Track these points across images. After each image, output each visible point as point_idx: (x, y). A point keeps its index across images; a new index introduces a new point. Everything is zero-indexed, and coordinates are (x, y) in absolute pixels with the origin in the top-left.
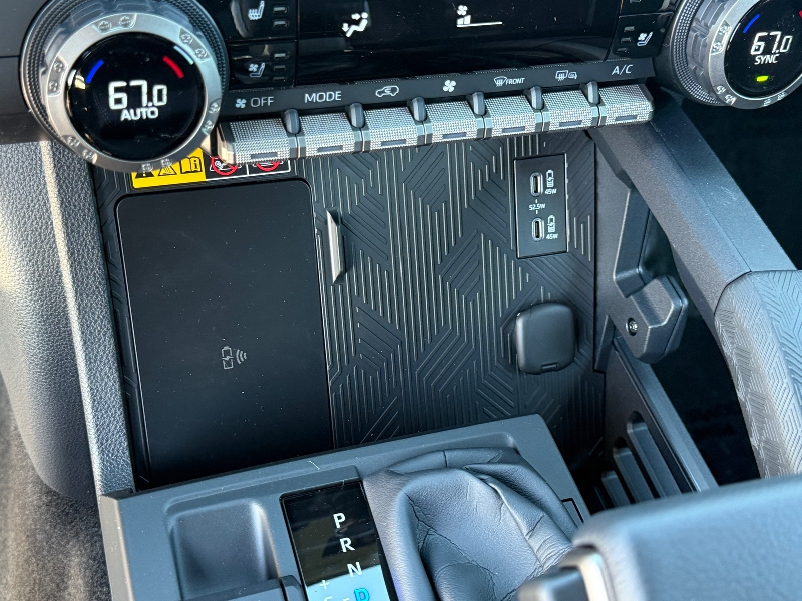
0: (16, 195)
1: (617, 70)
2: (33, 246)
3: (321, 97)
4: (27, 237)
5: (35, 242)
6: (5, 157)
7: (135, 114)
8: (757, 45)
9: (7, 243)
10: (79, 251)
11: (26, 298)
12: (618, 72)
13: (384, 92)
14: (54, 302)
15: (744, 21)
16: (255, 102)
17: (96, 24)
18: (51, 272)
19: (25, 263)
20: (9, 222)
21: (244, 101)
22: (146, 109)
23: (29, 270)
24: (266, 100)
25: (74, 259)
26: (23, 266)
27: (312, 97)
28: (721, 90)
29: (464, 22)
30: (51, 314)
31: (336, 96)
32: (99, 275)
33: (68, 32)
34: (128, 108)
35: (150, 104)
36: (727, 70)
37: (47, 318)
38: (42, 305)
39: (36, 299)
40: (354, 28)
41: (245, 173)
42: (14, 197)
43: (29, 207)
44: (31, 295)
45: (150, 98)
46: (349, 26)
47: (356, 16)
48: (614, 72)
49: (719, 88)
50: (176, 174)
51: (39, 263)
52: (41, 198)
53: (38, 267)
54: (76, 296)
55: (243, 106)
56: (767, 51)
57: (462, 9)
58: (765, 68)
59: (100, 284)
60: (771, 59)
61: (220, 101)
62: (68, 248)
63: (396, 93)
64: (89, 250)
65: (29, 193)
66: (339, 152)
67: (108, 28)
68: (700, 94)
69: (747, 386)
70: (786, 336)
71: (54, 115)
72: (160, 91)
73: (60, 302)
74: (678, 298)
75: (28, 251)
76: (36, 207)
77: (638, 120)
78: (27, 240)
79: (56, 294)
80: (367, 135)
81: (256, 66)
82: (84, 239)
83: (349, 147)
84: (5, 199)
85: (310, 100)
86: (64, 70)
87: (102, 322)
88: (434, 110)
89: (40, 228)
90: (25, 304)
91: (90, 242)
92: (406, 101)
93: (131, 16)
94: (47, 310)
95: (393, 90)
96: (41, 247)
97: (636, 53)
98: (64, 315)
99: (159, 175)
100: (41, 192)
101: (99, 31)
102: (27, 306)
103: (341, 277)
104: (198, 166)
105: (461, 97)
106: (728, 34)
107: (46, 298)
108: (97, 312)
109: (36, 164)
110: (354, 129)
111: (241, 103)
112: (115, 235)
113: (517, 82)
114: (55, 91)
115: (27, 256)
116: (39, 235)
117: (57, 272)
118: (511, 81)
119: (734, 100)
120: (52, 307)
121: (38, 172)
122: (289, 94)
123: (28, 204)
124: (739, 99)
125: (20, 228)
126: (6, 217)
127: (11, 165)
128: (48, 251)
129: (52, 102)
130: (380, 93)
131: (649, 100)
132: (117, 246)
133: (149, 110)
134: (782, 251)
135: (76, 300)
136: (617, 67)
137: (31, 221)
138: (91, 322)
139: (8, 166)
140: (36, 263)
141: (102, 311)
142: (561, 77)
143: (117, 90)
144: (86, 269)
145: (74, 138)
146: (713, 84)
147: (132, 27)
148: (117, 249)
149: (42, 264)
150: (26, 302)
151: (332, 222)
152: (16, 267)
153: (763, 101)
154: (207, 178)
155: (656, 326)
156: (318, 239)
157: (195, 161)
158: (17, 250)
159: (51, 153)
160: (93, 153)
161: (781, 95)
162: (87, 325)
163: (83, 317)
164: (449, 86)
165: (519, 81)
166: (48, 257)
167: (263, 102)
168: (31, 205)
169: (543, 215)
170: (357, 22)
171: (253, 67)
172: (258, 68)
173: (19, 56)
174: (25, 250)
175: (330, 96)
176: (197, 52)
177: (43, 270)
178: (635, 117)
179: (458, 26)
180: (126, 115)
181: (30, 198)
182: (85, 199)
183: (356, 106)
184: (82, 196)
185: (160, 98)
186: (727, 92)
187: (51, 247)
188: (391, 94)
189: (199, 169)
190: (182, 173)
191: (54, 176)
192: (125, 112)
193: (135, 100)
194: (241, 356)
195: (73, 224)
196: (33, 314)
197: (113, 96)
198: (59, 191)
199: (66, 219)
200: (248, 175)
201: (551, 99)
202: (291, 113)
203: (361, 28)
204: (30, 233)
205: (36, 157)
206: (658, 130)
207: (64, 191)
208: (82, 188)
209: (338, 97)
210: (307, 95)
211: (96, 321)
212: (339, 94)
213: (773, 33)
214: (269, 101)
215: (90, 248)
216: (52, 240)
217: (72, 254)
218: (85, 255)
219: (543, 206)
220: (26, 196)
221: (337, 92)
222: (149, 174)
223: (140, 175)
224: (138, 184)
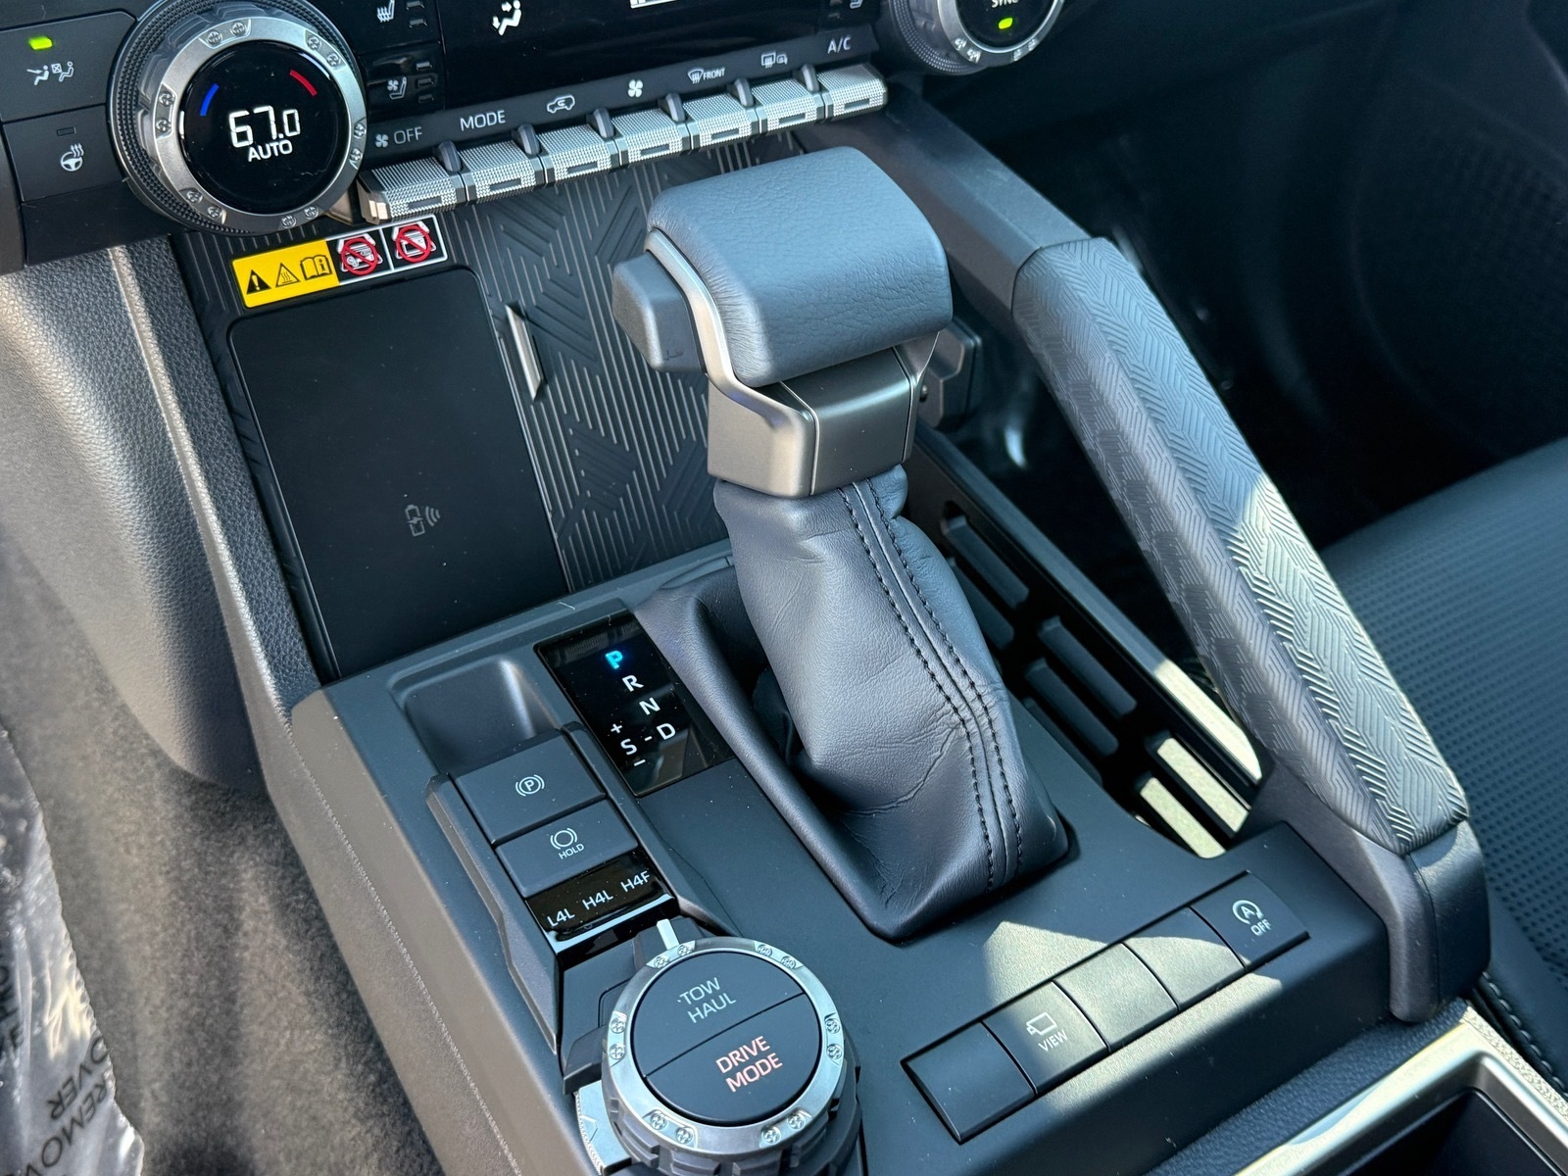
0: (93, 342)
1: (832, 47)
2: (126, 409)
3: (480, 121)
4: (117, 398)
5: (129, 402)
6: (70, 294)
7: (265, 152)
9: (91, 411)
10: (192, 399)
11: (128, 486)
12: (834, 49)
13: (556, 105)
14: (167, 484)
16: (400, 137)
17: (203, 37)
18: (157, 442)
19: (119, 435)
20: (89, 381)
21: (385, 137)
22: (277, 143)
23: (127, 444)
24: (413, 132)
25: (188, 411)
26: (118, 440)
27: (470, 122)
28: (960, 44)
30: (165, 503)
31: (499, 117)
32: (226, 428)
33: (171, 55)
34: (254, 145)
35: (281, 136)
36: (962, 16)
37: (161, 509)
38: (151, 492)
39: (141, 484)
40: (507, 22)
41: (388, 268)
42: (91, 346)
43: (112, 356)
44: (134, 480)
45: (280, 129)
46: (500, 21)
47: (506, 7)
48: (830, 49)
49: (957, 42)
50: (298, 281)
51: (139, 432)
52: (126, 342)
53: (137, 438)
54: (200, 460)
55: (385, 144)
58: (1005, 11)
59: (229, 439)
61: (365, 122)
62: (179, 397)
63: (571, 106)
64: (206, 396)
65: (110, 337)
66: (517, 188)
67: (219, 41)
68: (940, 63)
69: (1066, 379)
71: (167, 163)
72: (291, 117)
73: (174, 482)
74: (966, 336)
75: (121, 418)
76: (122, 355)
77: (872, 104)
78: (117, 402)
79: (168, 473)
80: (549, 161)
81: (396, 83)
82: (197, 382)
83: (529, 181)
84: (80, 350)
85: (467, 126)
86: (172, 102)
87: (241, 490)
88: (623, 122)
89: (133, 383)
90: (128, 495)
91: (205, 384)
92: (585, 116)
93: (245, 23)
94: (159, 498)
95: (568, 102)
96: (138, 409)
97: (851, 19)
98: (183, 501)
99: (277, 286)
100: (125, 334)
101: (209, 46)
102: (131, 497)
103: (541, 391)
104: (326, 266)
105: (652, 103)
107: (155, 479)
108: (232, 479)
109: (112, 297)
110: (530, 157)
111: (382, 141)
112: (235, 374)
113: (716, 75)
114: (166, 130)
115: (120, 425)
116: (133, 392)
117: (164, 441)
118: (709, 75)
119: (977, 56)
120: (164, 493)
121: (117, 306)
122: (438, 120)
123: (111, 352)
124: (983, 53)
125: (106, 386)
126: (84, 375)
127: (79, 303)
128: (148, 413)
129: (164, 149)
130: (552, 107)
131: (878, 77)
132: (239, 388)
133: (280, 145)
134: (1072, 224)
135: (201, 465)
136: (832, 43)
137: (118, 375)
138: (226, 493)
139: (75, 305)
140: (135, 432)
141: (238, 476)
142: (768, 63)
143: (239, 121)
144: (207, 422)
145: (195, 190)
146: (949, 37)
147: (248, 36)
148: (241, 393)
149: (143, 432)
150: (128, 491)
151: (515, 320)
152: (108, 443)
153: (1012, 53)
154: (340, 281)
155: (948, 377)
156: (501, 345)
157: (321, 261)
158: (106, 419)
159: (134, 273)
160: (220, 210)
161: (1032, 43)
162: (222, 497)
163: (215, 487)
164: (635, 89)
165: (719, 73)
166: (150, 421)
167: (409, 136)
168: (116, 353)
170: (510, 14)
171: (393, 85)
172: (399, 86)
173: (106, 105)
174: (117, 416)
175: (492, 118)
176: (329, 59)
177: (145, 441)
178: (867, 101)
179: (633, 7)
180: (252, 154)
181: (113, 344)
182: (188, 327)
183: (526, 128)
184: (184, 323)
185: (292, 128)
186: (969, 45)
187: (151, 407)
188: (566, 107)
189: (327, 271)
190: (306, 278)
191: (143, 303)
192: (252, 150)
193: (262, 137)
194: (433, 516)
195: (178, 364)
196: (140, 508)
197: (235, 130)
198: (152, 323)
199: (169, 358)
200: (393, 270)
201: (761, 92)
202: (448, 146)
203: (515, 21)
204: (119, 391)
205: (111, 287)
206: (897, 122)
207: (159, 321)
208: (182, 314)
209: (502, 119)
210: (462, 120)
211: (233, 490)
212: (501, 114)
214: (417, 134)
215: (207, 392)
216: (151, 396)
217: (185, 404)
218: (203, 403)
220: (107, 342)
221: (499, 113)
222: (264, 286)
223: (251, 289)
224: (252, 300)
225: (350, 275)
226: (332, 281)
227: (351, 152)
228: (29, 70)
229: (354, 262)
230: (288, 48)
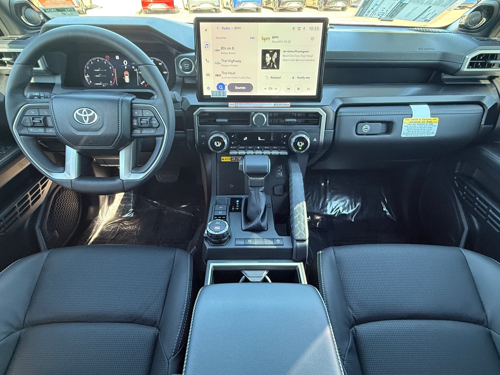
1: (282, 147)
3: (241, 148)
8: (298, 144)
15: (295, 140)
16: (233, 147)
17: (214, 135)
29: (259, 139)
31: (243, 147)
50: (227, 160)
57: (259, 138)
60: (301, 146)
72: (220, 143)
77: (285, 154)
80: (247, 152)
81: (233, 142)
83: (244, 154)
88: (256, 150)
92: (252, 149)
95: (251, 147)
97: (284, 145)
104: (230, 159)
105: (260, 149)
106: (293, 142)
110: (245, 152)
111: (231, 147)
112: (218, 167)
114: (209, 142)
119: (296, 151)
122: (237, 147)
129: (209, 144)
130: (249, 148)
131: (287, 151)
133: (219, 145)
142: (274, 148)
146: (292, 148)
147: (217, 136)
153: (301, 152)
161: (304, 151)
164: (258, 148)
165: (268, 148)
169: (280, 172)
176: (225, 139)
180: (216, 146)
183: (246, 149)
193: (217, 144)
194: (233, 186)
197: (215, 143)
200: (236, 161)
202: (238, 149)
203: (246, 139)
210: (239, 147)
213: (301, 142)
214: (235, 147)
219: (280, 170)
222: (224, 160)
223: (222, 160)
224: (222, 161)
226: (230, 161)
228: (201, 136)
229: (233, 159)
230: (221, 137)
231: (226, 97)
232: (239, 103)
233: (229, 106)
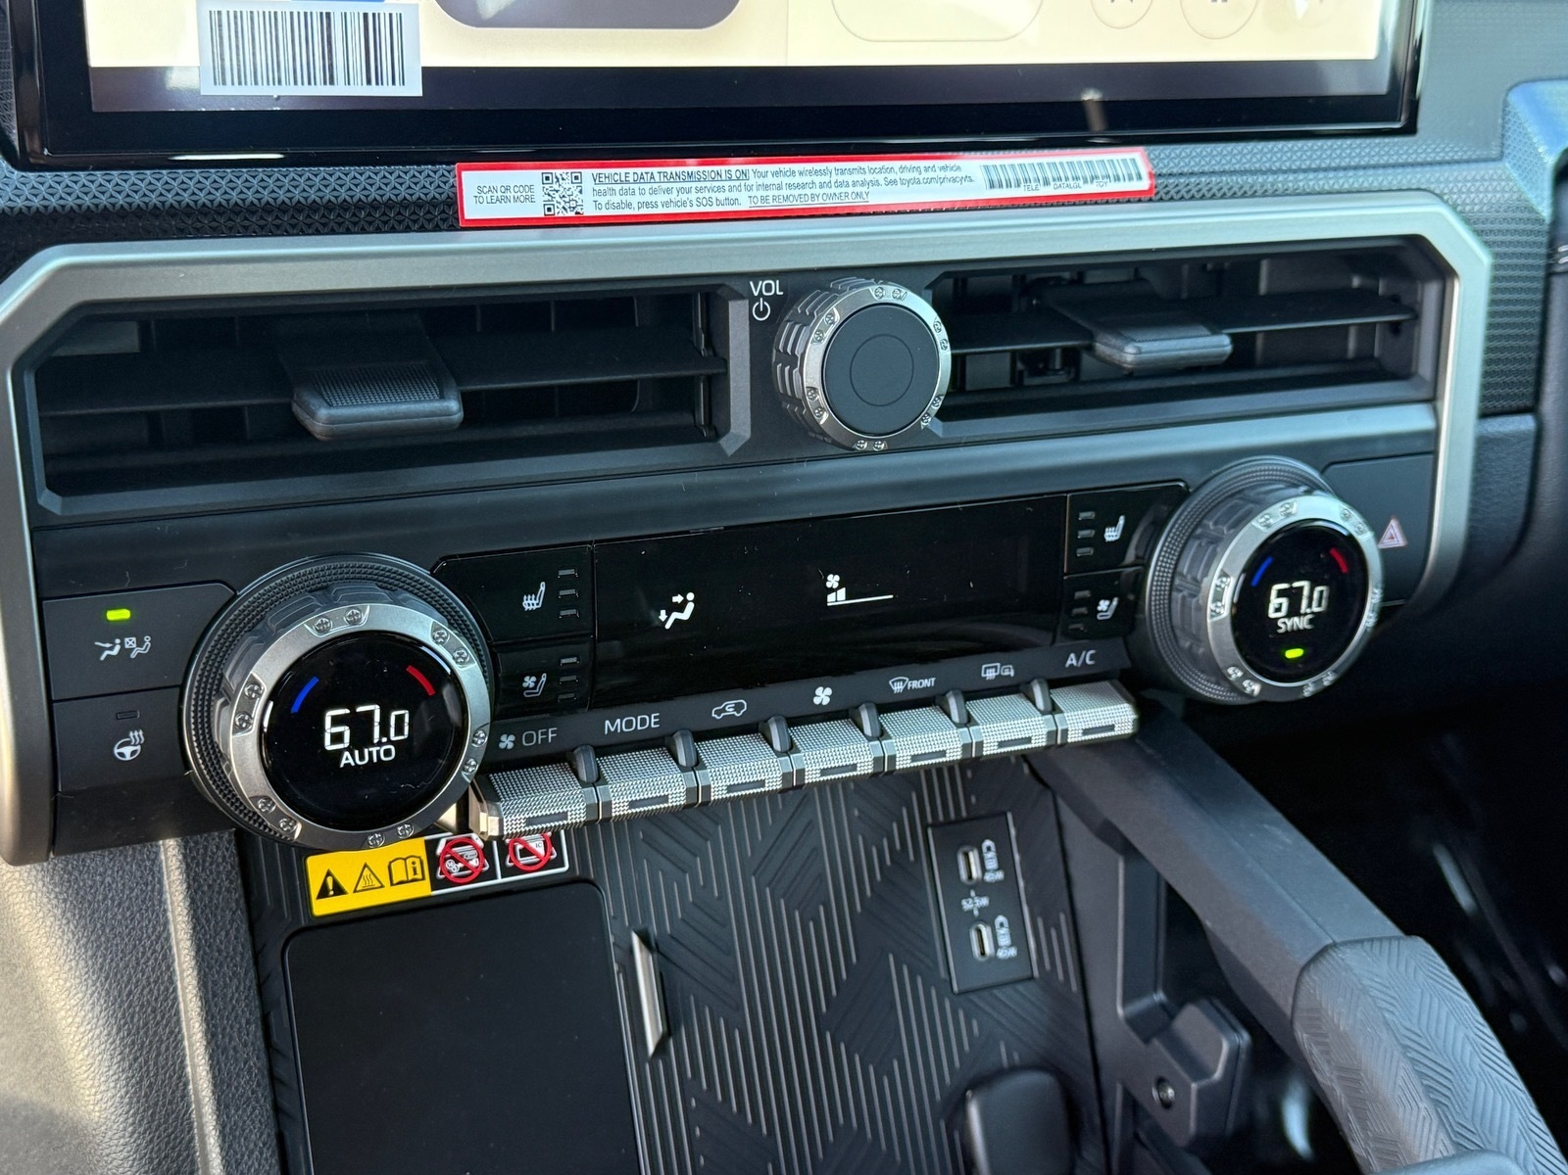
0: (117, 945)
1: (1072, 660)
2: (141, 1033)
3: (629, 724)
4: (132, 1018)
5: (146, 1024)
6: (102, 883)
7: (362, 758)
8: (1276, 604)
9: (98, 1031)
10: (224, 1029)
11: (125, 1129)
12: (1074, 662)
13: (724, 710)
14: (173, 1132)
15: (1250, 570)
16: (529, 739)
17: (310, 624)
18: (171, 1077)
19: (127, 1064)
20: (103, 993)
21: (512, 738)
22: (378, 748)
23: (133, 1077)
24: (546, 733)
25: (216, 1044)
26: (123, 1071)
27: (616, 725)
28: (1234, 673)
29: (838, 598)
30: (166, 1157)
31: (652, 721)
32: (259, 1069)
33: (268, 640)
34: (350, 749)
35: (384, 740)
36: (1238, 642)
37: (159, 1163)
38: (151, 1141)
39: (142, 1130)
40: (675, 615)
41: (495, 878)
42: (114, 948)
43: (138, 964)
44: (134, 1123)
45: (384, 732)
46: (669, 614)
47: (678, 599)
48: (1069, 662)
49: (1230, 671)
50: (382, 886)
51: (151, 1063)
52: (158, 947)
53: (148, 1071)
54: (218, 1109)
55: (510, 746)
56: (1294, 611)
57: (833, 581)
58: (1295, 638)
59: (258, 1085)
60: (1301, 623)
61: (488, 727)
62: (208, 1025)
63: (742, 712)
64: (241, 1027)
65: (140, 940)
66: (662, 806)
67: (329, 628)
68: (1209, 689)
69: (1365, 1128)
70: (1408, 1034)
71: (240, 766)
72: (399, 719)
73: (182, 1131)
74: (1231, 1031)
75: (133, 1043)
76: (150, 963)
77: (1117, 732)
78: (132, 1022)
79: (177, 1118)
80: (705, 777)
81: (534, 679)
82: (234, 1008)
83: (677, 798)
84: (99, 953)
85: (612, 730)
86: (260, 695)
87: (261, 1153)
88: (802, 735)
89: (156, 999)
90: (122, 1141)
91: (243, 1011)
92: (757, 724)
93: (362, 611)
94: (159, 1149)
95: (738, 707)
96: (155, 1033)
97: (1097, 632)
98: (188, 1156)
99: (355, 891)
100: (159, 938)
101: (315, 634)
102: (126, 1144)
103: (661, 1046)
104: (419, 870)
105: (842, 713)
106: (1230, 589)
107: (159, 1125)
108: (253, 1136)
109: (153, 891)
110: (683, 769)
111: (507, 742)
112: (283, 999)
113: (924, 685)
114: (246, 727)
115: (130, 1051)
116: (154, 1011)
117: (180, 1077)
118: (915, 684)
119: (1257, 688)
120: (167, 1143)
121: (156, 903)
122: (579, 723)
123: (137, 959)
124: (1265, 687)
125: (122, 1001)
126: (98, 984)
127: (111, 895)
128: (168, 1038)
129: (239, 748)
130: (718, 713)
131: (1128, 701)
132: (284, 1019)
133: (381, 750)
134: (1377, 912)
135: (218, 1116)
136: (1072, 656)
137: (140, 987)
138: (243, 1156)
139: (105, 898)
140: (146, 1062)
141: (262, 1134)
142: (990, 674)
143: (336, 721)
144: (236, 1060)
145: (268, 799)
146: (1221, 665)
147: (364, 624)
148: (286, 1025)
149: (156, 1064)
150: (123, 1137)
151: (641, 951)
152: (111, 1073)
153: (1301, 688)
154: (433, 889)
155: (1204, 1082)
156: (620, 982)
157: (413, 863)
158: (114, 1042)
159: (184, 866)
160: (295, 823)
161: (1328, 678)
162: (236, 1161)
163: (230, 1147)
164: (823, 696)
165: (927, 683)
166: (167, 1049)
167: (540, 737)
168: (143, 961)
169: (987, 917)
170: (681, 608)
171: (529, 681)
172: (536, 683)
173: (182, 687)
174: (129, 1040)
175: (643, 722)
176: (456, 655)
177: (156, 1075)
178: (1111, 728)
179: (829, 604)
180: (346, 759)
181: (141, 949)
182: (236, 938)
183: (683, 736)
184: (232, 933)
185: (399, 731)
186: (1246, 676)
187: (171, 1032)
188: (735, 713)
189: (419, 876)
190: (392, 884)
191: (187, 904)
192: (347, 754)
193: (361, 739)
195: (215, 983)
196: (134, 1160)
197: (329, 729)
198: (194, 928)
199: (205, 976)
200: (500, 880)
201: (978, 708)
202: (585, 751)
203: (686, 615)
204: (137, 1009)
205: (154, 878)
206: (1150, 751)
207: (203, 927)
208: (232, 921)
209: (655, 723)
210: (607, 722)
211: (252, 1152)
212: (655, 717)
213: (1296, 584)
214: (550, 735)
215: (243, 1021)
216: (175, 1019)
217: (214, 1035)
218: (236, 1035)
219: (984, 901)
220: (135, 946)
221: (653, 715)
222: (339, 890)
223: (324, 893)
224: (322, 908)
225: (448, 883)
226: (423, 889)
227: (466, 763)
228: (97, 643)
229: (453, 867)
230: (409, 640)
231: (414, 88)
232: (587, 174)
233: (472, 210)
